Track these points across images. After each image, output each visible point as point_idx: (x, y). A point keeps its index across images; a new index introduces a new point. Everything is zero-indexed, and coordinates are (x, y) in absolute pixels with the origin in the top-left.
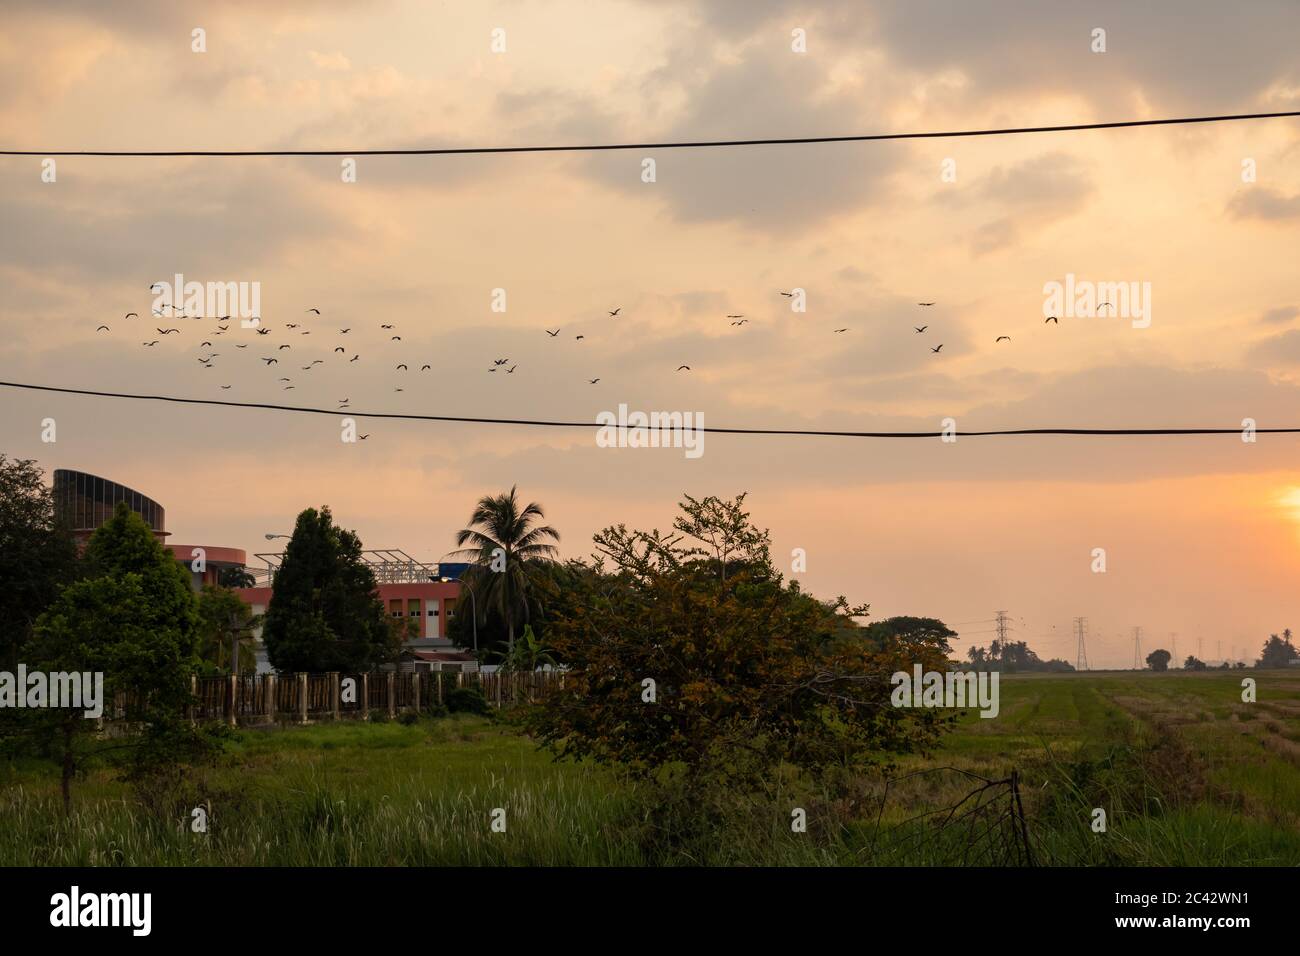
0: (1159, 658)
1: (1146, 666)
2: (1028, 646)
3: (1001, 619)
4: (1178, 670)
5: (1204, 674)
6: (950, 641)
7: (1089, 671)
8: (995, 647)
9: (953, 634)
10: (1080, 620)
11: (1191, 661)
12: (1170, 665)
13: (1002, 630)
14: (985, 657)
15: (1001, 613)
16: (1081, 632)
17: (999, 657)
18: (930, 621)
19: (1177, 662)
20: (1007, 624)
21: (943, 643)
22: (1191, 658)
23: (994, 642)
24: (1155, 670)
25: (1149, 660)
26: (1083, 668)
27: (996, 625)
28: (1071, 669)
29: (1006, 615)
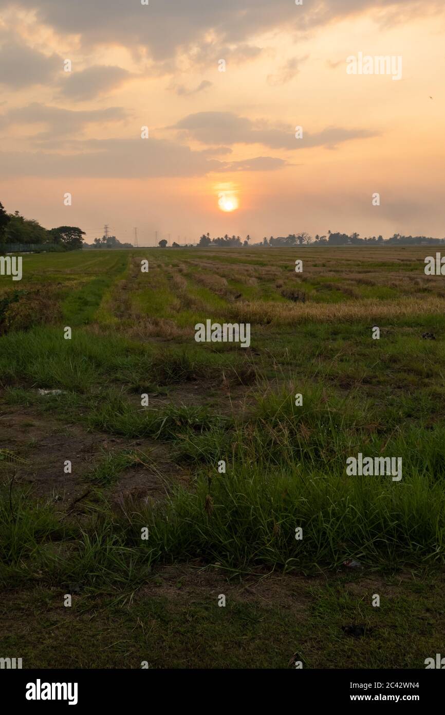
0: (163, 243)
1: (159, 246)
2: (116, 238)
3: (106, 228)
4: (170, 247)
5: (179, 249)
6: (83, 236)
7: (138, 248)
8: (104, 238)
9: (84, 233)
10: (136, 228)
11: (174, 244)
12: (167, 245)
13: (106, 232)
14: (100, 242)
15: (106, 225)
16: (136, 233)
17: (105, 242)
18: (75, 228)
19: (170, 244)
20: (108, 230)
21: (80, 236)
22: (174, 243)
23: (104, 236)
24: (162, 247)
25: (160, 243)
26: (136, 246)
27: (104, 230)
28: (132, 247)
29: (108, 226)
